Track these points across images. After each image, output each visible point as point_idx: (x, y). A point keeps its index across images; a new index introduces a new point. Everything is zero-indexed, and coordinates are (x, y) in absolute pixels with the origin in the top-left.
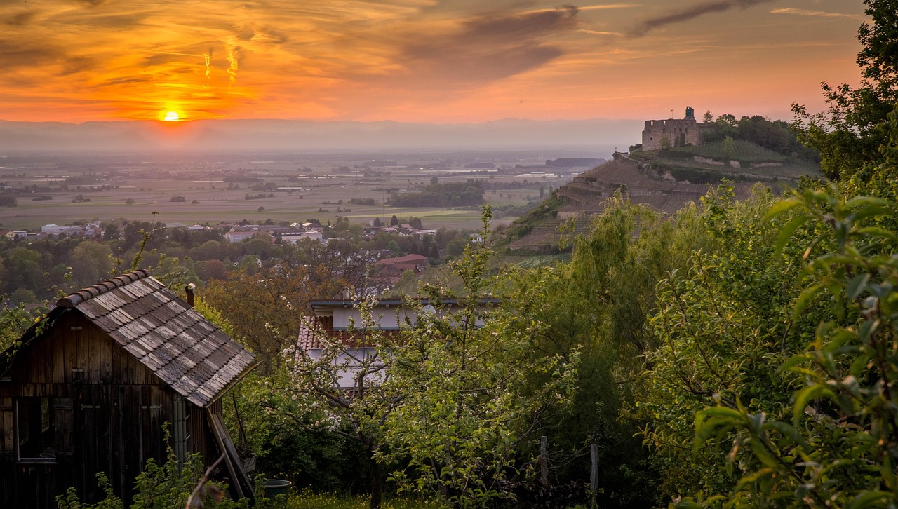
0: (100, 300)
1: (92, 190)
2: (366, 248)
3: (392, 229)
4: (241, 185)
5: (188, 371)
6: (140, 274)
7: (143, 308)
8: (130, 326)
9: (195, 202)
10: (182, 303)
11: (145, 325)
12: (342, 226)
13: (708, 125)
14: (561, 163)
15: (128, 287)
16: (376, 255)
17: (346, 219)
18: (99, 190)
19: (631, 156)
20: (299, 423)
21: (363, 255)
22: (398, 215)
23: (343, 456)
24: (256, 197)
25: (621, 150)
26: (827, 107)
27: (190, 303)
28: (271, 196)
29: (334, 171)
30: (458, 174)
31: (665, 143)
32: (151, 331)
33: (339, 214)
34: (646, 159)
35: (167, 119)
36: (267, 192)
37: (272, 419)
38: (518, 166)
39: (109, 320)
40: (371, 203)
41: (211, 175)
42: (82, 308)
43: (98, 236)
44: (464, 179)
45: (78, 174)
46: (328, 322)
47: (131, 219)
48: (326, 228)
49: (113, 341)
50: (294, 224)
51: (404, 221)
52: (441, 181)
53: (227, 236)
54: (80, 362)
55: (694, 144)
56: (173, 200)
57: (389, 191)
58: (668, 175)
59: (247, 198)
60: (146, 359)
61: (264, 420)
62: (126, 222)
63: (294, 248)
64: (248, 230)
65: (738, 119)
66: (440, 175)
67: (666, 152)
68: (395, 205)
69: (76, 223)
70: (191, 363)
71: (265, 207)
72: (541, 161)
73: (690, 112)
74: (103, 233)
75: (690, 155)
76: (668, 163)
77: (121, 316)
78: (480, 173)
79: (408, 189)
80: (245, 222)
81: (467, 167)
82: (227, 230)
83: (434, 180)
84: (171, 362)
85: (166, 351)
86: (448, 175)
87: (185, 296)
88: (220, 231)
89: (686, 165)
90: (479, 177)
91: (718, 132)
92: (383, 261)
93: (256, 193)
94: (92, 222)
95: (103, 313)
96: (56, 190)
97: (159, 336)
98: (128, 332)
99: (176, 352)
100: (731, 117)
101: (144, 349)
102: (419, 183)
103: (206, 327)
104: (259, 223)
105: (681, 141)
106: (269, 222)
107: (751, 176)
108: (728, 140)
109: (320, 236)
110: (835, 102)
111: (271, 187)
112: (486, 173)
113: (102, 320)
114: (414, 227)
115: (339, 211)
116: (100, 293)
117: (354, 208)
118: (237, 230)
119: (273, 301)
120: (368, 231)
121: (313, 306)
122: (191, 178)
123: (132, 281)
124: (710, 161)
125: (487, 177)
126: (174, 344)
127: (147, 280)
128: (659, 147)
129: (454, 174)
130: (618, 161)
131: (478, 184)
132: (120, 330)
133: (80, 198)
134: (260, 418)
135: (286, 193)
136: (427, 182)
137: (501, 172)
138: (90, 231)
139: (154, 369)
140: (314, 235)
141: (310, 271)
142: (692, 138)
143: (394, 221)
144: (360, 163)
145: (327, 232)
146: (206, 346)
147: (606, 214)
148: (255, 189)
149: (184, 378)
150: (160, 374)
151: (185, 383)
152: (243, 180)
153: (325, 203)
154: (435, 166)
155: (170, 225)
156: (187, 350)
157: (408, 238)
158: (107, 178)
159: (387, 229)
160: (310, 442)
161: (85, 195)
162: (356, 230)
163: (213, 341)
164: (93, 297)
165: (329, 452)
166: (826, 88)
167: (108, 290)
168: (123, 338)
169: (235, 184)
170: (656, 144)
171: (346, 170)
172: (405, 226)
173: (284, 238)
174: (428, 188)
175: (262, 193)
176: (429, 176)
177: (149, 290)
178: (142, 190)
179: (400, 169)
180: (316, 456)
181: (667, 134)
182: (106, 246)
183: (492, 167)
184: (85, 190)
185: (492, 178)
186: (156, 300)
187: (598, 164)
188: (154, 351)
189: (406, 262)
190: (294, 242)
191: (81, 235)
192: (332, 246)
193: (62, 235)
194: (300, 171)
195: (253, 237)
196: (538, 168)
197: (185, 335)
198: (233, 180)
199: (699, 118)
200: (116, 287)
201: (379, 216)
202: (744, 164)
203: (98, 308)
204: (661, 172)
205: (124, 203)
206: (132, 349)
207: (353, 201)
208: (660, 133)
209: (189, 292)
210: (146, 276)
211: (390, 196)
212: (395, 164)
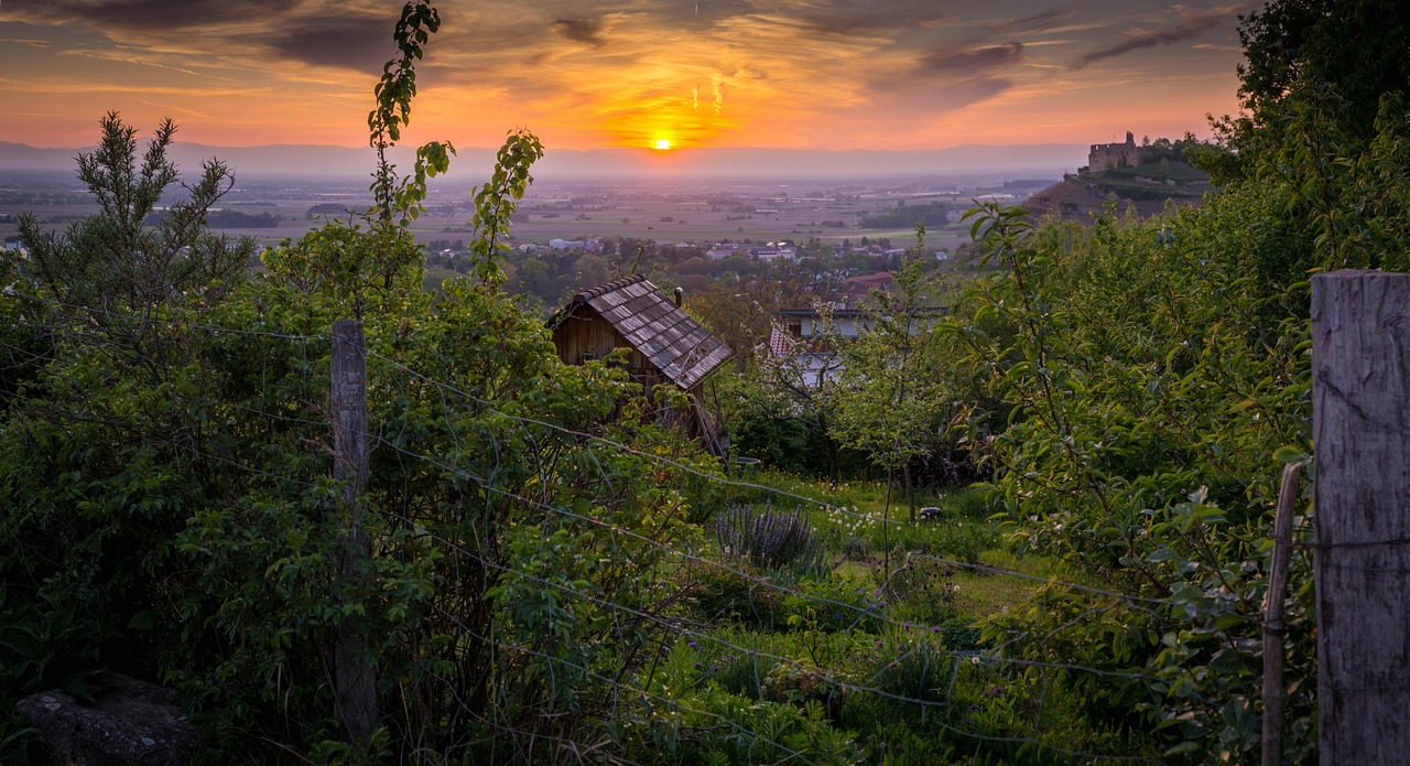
0: (606, 297)
1: (594, 210)
2: (835, 267)
3: (862, 249)
4: (723, 207)
5: (676, 359)
6: (639, 278)
7: (640, 306)
8: (630, 320)
9: (681, 222)
10: (671, 303)
11: (641, 320)
12: (814, 245)
13: (1146, 148)
14: (1016, 185)
15: (628, 288)
16: (844, 274)
17: (818, 240)
18: (599, 210)
19: (1079, 177)
20: (768, 411)
21: (833, 273)
22: (868, 236)
23: (807, 446)
24: (736, 219)
25: (1070, 173)
26: (1212, 135)
27: (679, 303)
28: (750, 217)
29: (808, 196)
30: (924, 195)
31: (1110, 165)
32: (647, 325)
33: (811, 235)
34: (1093, 180)
35: (658, 147)
36: (746, 215)
37: (745, 406)
38: (978, 188)
39: (614, 314)
40: (841, 225)
41: (697, 198)
42: (592, 303)
43: (598, 251)
44: (929, 202)
45: (582, 196)
46: (796, 330)
47: (625, 236)
48: (799, 248)
49: (617, 331)
50: (770, 244)
51: (874, 242)
52: (908, 203)
53: (710, 253)
54: (590, 347)
55: (1135, 165)
56: (663, 220)
57: (859, 214)
58: (1112, 194)
59: (728, 219)
60: (642, 347)
61: (738, 407)
62: (621, 239)
63: (769, 266)
64: (728, 248)
65: (1172, 142)
66: (907, 198)
67: (1110, 173)
68: (865, 227)
69: (579, 239)
70: (678, 353)
71: (744, 227)
72: (1000, 183)
73: (1130, 136)
74: (601, 248)
75: (1132, 176)
76: (1112, 183)
77: (622, 311)
78: (941, 195)
79: (877, 212)
80: (726, 241)
81: (931, 190)
82: (710, 248)
83: (901, 202)
84: (662, 351)
85: (658, 342)
86: (914, 198)
87: (674, 299)
88: (703, 249)
89: (1128, 184)
90: (943, 199)
91: (1157, 155)
92: (851, 279)
93: (737, 215)
94: (593, 238)
95: (609, 308)
96: (562, 209)
97: (653, 329)
98: (630, 324)
99: (666, 343)
100: (1166, 141)
101: (641, 339)
102: (887, 206)
103: (691, 324)
104: (738, 242)
105: (1123, 163)
106: (747, 242)
107: (1185, 193)
108: (1164, 161)
109: (794, 255)
110: (1218, 130)
111: (750, 209)
112: (949, 195)
113: (608, 313)
114: (884, 247)
115: (811, 232)
116: (607, 292)
117: (826, 230)
118: (718, 248)
119: (748, 311)
120: (838, 252)
121: (783, 315)
122: (680, 201)
123: (632, 284)
124: (1149, 181)
125: (951, 199)
126: (665, 336)
127: (643, 283)
128: (1104, 169)
129: (920, 197)
130: (1069, 183)
131: (942, 206)
132: (622, 323)
133: (582, 217)
134: (734, 406)
135: (763, 216)
136: (895, 204)
137: (963, 194)
138: (590, 246)
139: (648, 356)
140: (788, 254)
141: (783, 287)
142: (1133, 160)
143: (865, 242)
144: (831, 189)
145: (800, 251)
146: (690, 340)
147: (1041, 229)
148: (735, 211)
149: (673, 364)
150: (653, 360)
151: (673, 368)
152: (724, 202)
153: (798, 225)
154: (901, 190)
155: (659, 243)
156: (675, 342)
157: (879, 258)
158: (606, 199)
159: (856, 250)
160: (778, 433)
161: (587, 214)
162: (826, 250)
163: (696, 336)
164: (601, 294)
165: (795, 442)
166: (1210, 118)
167: (613, 290)
168: (625, 329)
169: (718, 206)
170: (1101, 167)
171: (819, 194)
172: (874, 246)
173: (760, 256)
174: (896, 210)
175: (742, 214)
176: (896, 199)
177: (645, 292)
178: (636, 210)
179: (869, 194)
180: (783, 445)
181: (1111, 157)
182: (604, 259)
183: (954, 189)
184: (587, 210)
185: (955, 199)
186: (650, 300)
187: (1051, 185)
188: (649, 341)
189: (872, 281)
190: (770, 260)
191: (583, 249)
192: (804, 265)
193: (567, 249)
194: (776, 195)
195: (733, 254)
196: (997, 190)
197: (673, 330)
198: (716, 203)
199: (1139, 143)
200: (619, 288)
201: (849, 237)
202: (1179, 183)
203: (605, 304)
204: (1107, 192)
205: (620, 222)
206: (631, 338)
207: (824, 223)
208: (1105, 156)
209: (678, 294)
210: (643, 280)
211: (860, 218)
212: (864, 189)
